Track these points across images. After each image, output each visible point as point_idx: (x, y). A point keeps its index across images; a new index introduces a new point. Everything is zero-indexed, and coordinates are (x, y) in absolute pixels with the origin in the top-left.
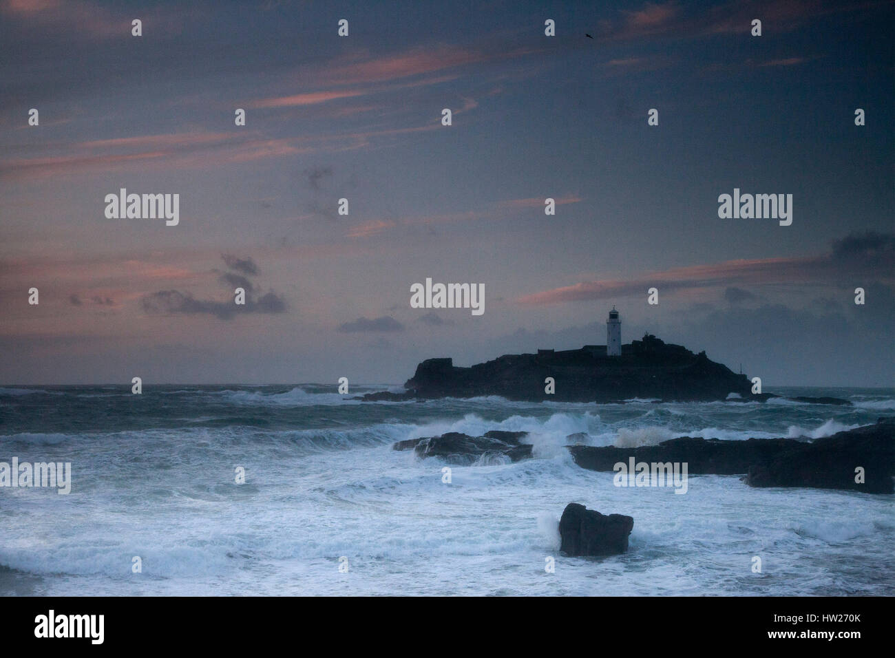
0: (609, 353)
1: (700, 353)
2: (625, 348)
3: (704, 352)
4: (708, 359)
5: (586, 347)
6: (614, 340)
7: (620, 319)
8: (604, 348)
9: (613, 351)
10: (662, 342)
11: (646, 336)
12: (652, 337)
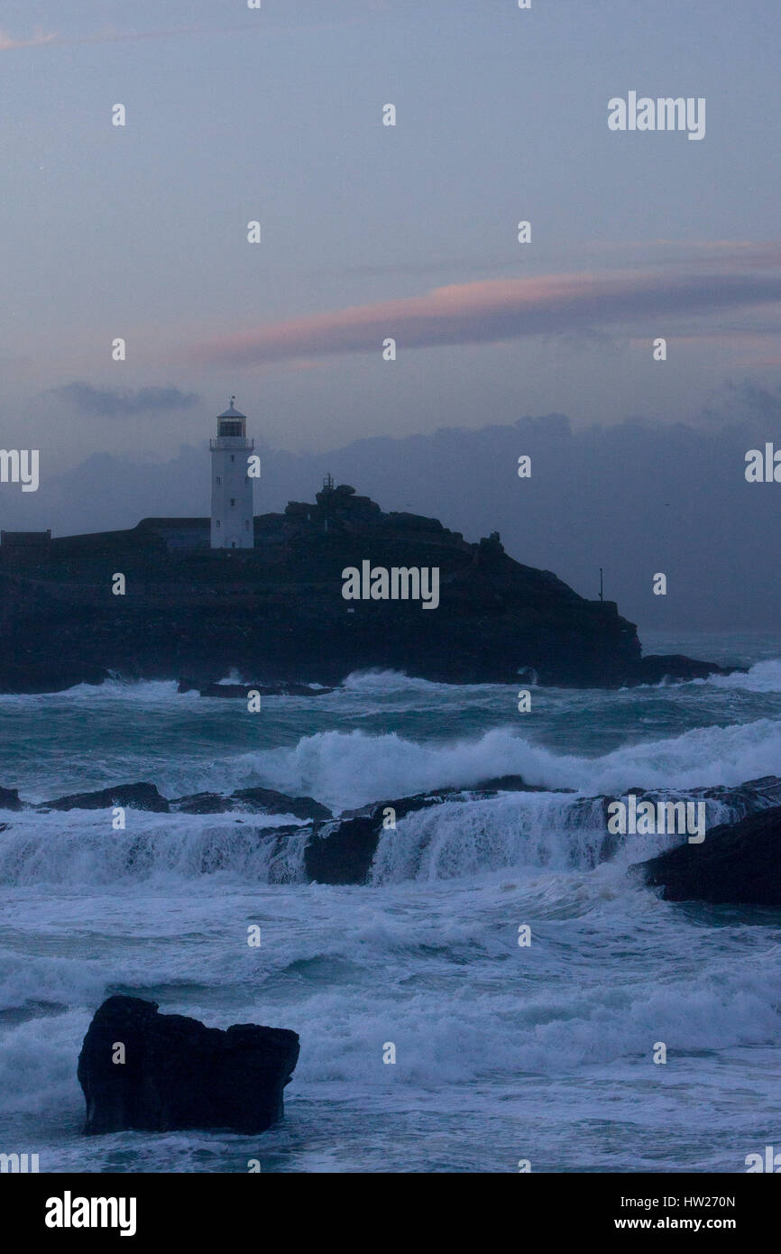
0: (217, 540)
1: (483, 540)
2: (264, 525)
3: (496, 537)
4: (506, 556)
5: (148, 524)
6: (233, 501)
7: (249, 436)
8: (204, 524)
9: (228, 535)
10: (377, 507)
11: (328, 489)
12: (345, 491)
